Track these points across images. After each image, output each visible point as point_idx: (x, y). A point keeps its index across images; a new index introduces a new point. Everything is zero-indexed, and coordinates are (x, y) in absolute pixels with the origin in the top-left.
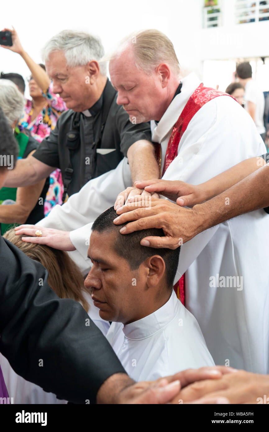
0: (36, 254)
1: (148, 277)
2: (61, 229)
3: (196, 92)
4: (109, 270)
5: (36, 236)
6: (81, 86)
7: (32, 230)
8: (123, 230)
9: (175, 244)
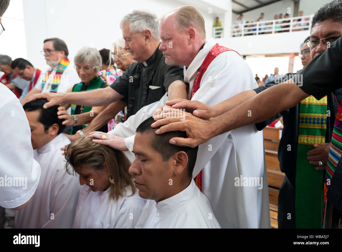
0: (102, 151)
1: (175, 167)
2: (120, 136)
3: (213, 48)
4: (147, 161)
5: (102, 139)
6: (139, 45)
7: (100, 135)
8: (158, 131)
9: (194, 144)
